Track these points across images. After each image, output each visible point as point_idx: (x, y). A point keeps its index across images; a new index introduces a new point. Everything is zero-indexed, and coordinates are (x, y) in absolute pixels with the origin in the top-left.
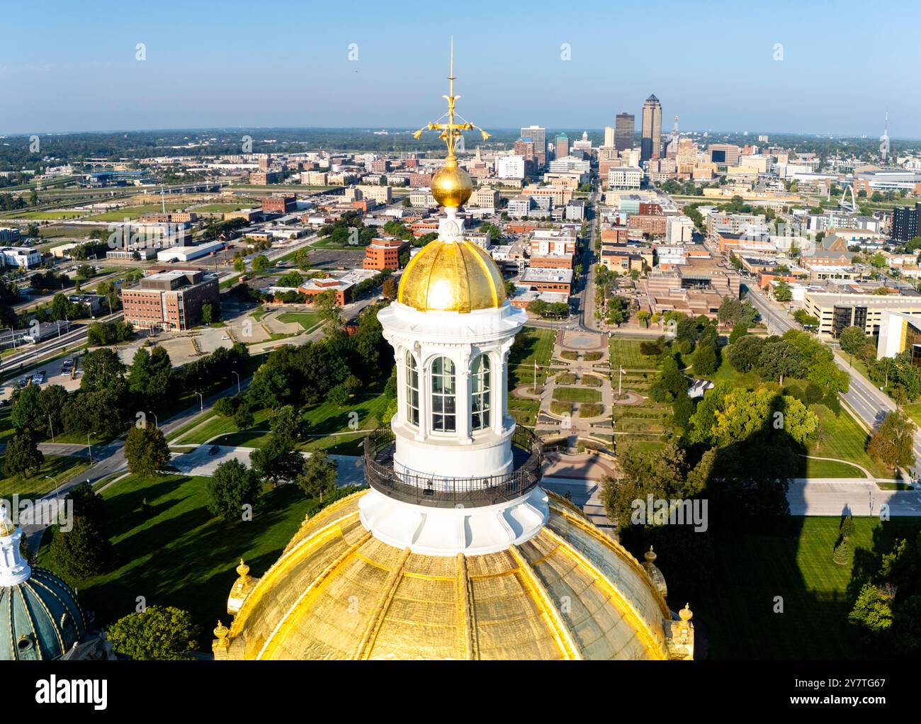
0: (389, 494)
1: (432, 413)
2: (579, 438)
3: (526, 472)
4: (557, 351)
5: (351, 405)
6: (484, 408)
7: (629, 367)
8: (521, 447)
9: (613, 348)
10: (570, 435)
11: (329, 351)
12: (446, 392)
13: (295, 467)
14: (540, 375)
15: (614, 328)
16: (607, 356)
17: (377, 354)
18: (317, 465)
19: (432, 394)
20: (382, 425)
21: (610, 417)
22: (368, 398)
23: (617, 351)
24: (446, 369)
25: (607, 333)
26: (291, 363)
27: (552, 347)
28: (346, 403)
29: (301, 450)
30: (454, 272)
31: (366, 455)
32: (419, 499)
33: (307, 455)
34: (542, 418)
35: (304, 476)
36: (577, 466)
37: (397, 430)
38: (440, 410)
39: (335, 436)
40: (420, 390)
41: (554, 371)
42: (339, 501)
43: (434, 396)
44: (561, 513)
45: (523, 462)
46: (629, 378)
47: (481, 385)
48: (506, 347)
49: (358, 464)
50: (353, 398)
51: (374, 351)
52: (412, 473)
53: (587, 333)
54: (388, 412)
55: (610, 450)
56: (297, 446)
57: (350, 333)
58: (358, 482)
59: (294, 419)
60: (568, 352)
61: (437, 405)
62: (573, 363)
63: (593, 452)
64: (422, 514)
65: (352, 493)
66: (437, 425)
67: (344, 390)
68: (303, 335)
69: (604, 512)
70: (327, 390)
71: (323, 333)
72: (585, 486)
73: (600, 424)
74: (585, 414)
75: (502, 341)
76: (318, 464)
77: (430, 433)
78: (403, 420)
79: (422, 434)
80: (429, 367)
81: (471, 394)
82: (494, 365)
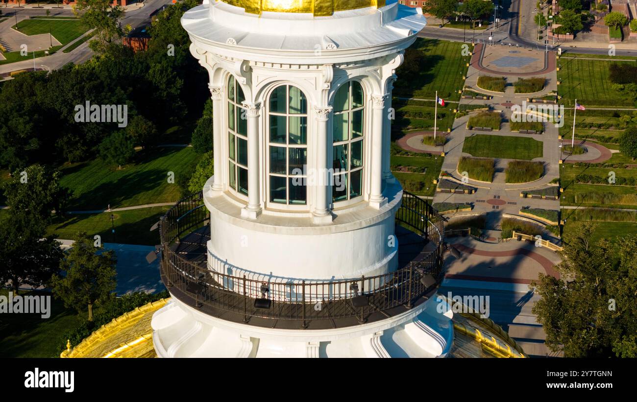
0: (200, 307)
1: (268, 174)
2: (505, 216)
3: (418, 270)
4: (473, 77)
5: (137, 163)
6: (353, 167)
7: (589, 103)
8: (410, 228)
9: (565, 71)
10: (489, 209)
11: (102, 78)
12: (292, 141)
13: (46, 263)
14: (443, 116)
15: (568, 41)
16: (554, 84)
17: (180, 82)
18: (83, 260)
19: (269, 144)
20: (187, 195)
21: (555, 181)
22: (165, 153)
23: (570, 77)
24: (293, 104)
25: (556, 48)
26: (39, 99)
27: (465, 71)
28: (129, 161)
29: (57, 237)
31: (163, 244)
32: (248, 315)
33: (66, 244)
34: (445, 183)
35: (61, 277)
36: (501, 260)
37: (213, 201)
38: (283, 170)
39: (111, 214)
40: (250, 139)
41: (466, 109)
42: (120, 319)
43: (271, 147)
44: (473, 338)
45: (414, 255)
46: (589, 120)
47: (347, 130)
48: (389, 70)
49: (151, 258)
50: (140, 152)
51: (174, 77)
52: (236, 273)
53: (522, 49)
54: (197, 174)
55: (553, 235)
56: (51, 230)
57: (136, 50)
58: (149, 287)
59: (45, 187)
60: (490, 79)
61: (277, 161)
62: (498, 95)
63: (525, 237)
64: (252, 339)
65: (140, 305)
66: (277, 194)
67: (126, 139)
68: (60, 54)
69: (542, 334)
70: (99, 140)
71: (91, 51)
72: (513, 293)
73: (538, 194)
74: (514, 176)
75: (385, 60)
76: (85, 258)
77: (265, 207)
78: (222, 187)
79: (253, 207)
80: (265, 102)
81: (332, 144)
82: (369, 98)
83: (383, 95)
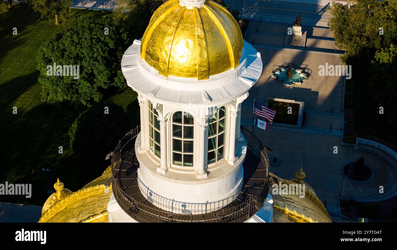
1: (172, 151)
12: (185, 137)
19: (172, 137)
30: (195, 42)
38: (180, 150)
43: (174, 140)
44: (284, 212)
61: (177, 146)
66: (177, 158)
77: (170, 166)
78: (146, 148)
79: (164, 168)
80: (170, 118)
81: (207, 138)
82: (229, 112)
83: (237, 111)
